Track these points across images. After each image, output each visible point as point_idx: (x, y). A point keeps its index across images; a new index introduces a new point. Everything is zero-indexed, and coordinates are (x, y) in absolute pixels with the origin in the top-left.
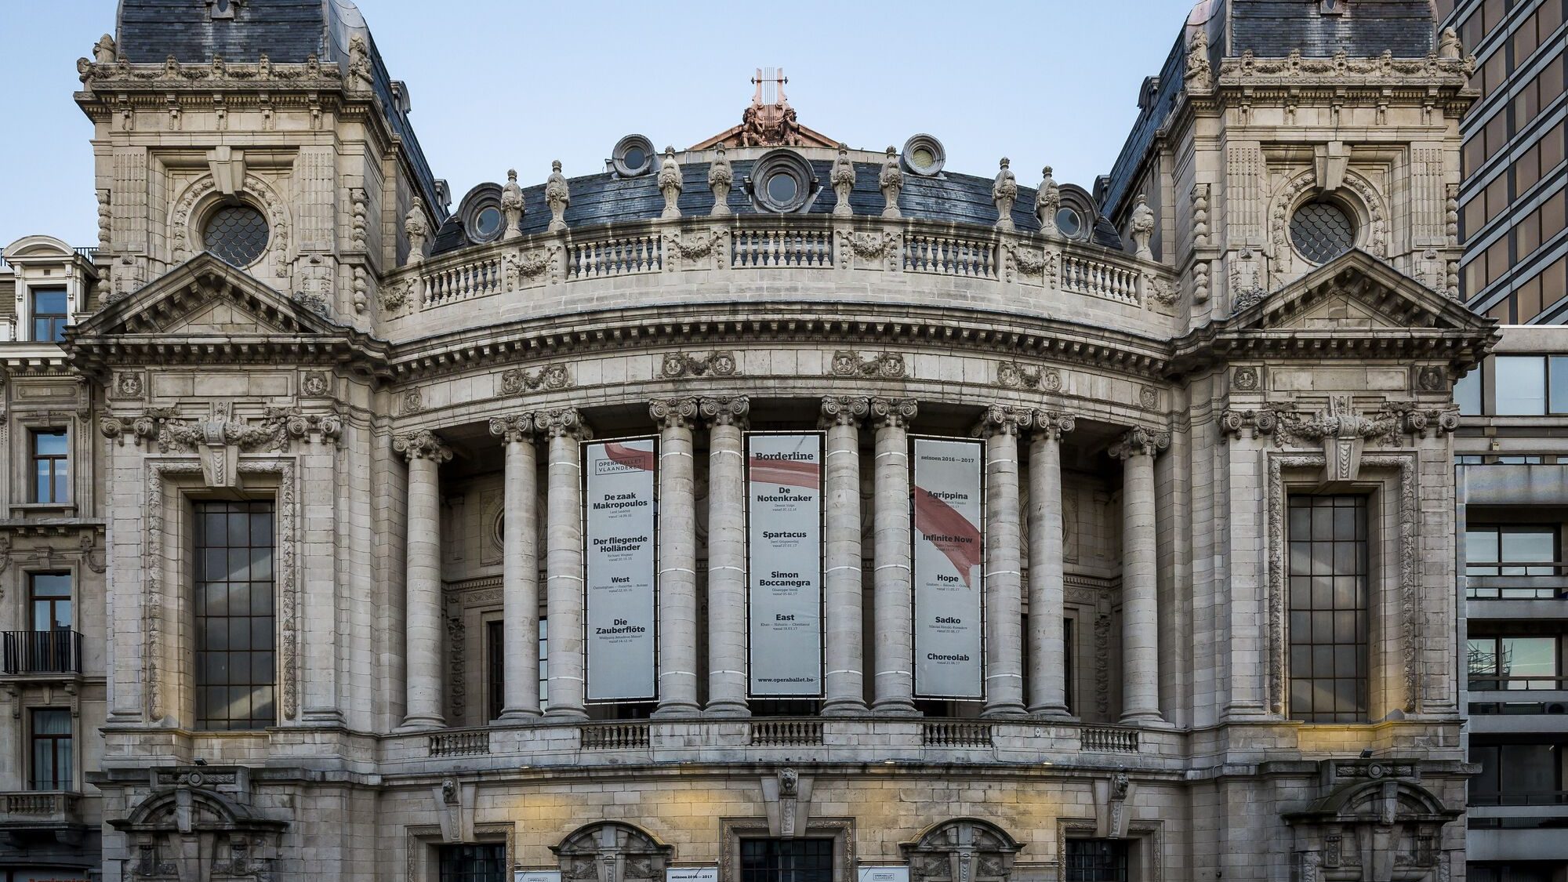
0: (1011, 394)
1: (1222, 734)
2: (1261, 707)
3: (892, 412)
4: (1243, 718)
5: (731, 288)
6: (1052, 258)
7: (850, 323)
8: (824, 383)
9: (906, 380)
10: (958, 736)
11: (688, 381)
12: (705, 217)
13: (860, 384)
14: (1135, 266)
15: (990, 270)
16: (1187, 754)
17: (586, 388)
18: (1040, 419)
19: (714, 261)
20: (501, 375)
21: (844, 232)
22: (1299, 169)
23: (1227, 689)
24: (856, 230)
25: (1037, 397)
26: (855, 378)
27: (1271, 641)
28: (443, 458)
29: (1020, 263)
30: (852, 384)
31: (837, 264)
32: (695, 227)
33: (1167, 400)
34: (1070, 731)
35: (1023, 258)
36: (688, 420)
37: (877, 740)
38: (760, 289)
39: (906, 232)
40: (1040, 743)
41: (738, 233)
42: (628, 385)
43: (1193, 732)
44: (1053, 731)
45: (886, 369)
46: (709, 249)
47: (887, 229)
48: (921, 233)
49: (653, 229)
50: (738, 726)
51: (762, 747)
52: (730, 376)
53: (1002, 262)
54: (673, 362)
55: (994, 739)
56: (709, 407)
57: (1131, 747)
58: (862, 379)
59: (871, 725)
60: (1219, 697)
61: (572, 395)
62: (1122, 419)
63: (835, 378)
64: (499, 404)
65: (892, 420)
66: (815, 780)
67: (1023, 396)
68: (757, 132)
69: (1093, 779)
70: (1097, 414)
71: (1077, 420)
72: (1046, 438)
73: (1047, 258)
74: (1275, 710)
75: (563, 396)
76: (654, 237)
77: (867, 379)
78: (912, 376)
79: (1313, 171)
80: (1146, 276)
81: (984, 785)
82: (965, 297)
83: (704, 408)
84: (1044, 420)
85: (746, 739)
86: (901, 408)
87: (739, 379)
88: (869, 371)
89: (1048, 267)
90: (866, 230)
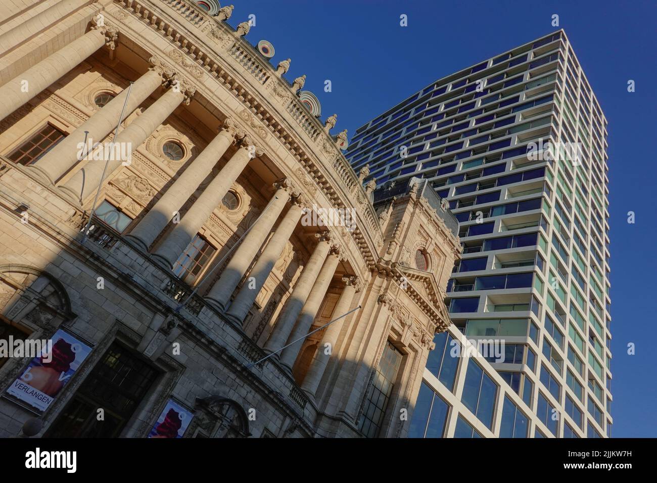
1: (336, 423)
2: (353, 419)
4: (346, 420)
7: (313, 163)
8: (291, 173)
9: (313, 197)
11: (247, 124)
12: (288, 87)
13: (301, 185)
16: (316, 423)
17: (206, 88)
19: (282, 102)
20: (173, 48)
22: (423, 240)
23: (345, 403)
24: (327, 140)
27: (366, 391)
28: (110, 45)
30: (298, 182)
32: (283, 86)
33: (368, 275)
34: (289, 384)
36: (236, 137)
40: (277, 382)
41: (294, 103)
42: (224, 103)
43: (323, 414)
45: (312, 189)
49: (270, 72)
50: (164, 276)
51: (168, 296)
52: (263, 139)
54: (246, 114)
55: (264, 367)
56: (249, 140)
60: (340, 405)
61: (198, 83)
64: (163, 55)
66: (182, 333)
69: (288, 415)
72: (337, 257)
74: (357, 424)
75: (195, 81)
76: (268, 74)
78: (316, 198)
79: (426, 243)
81: (249, 389)
85: (163, 286)
87: (265, 142)
88: (306, 183)
90: (329, 143)
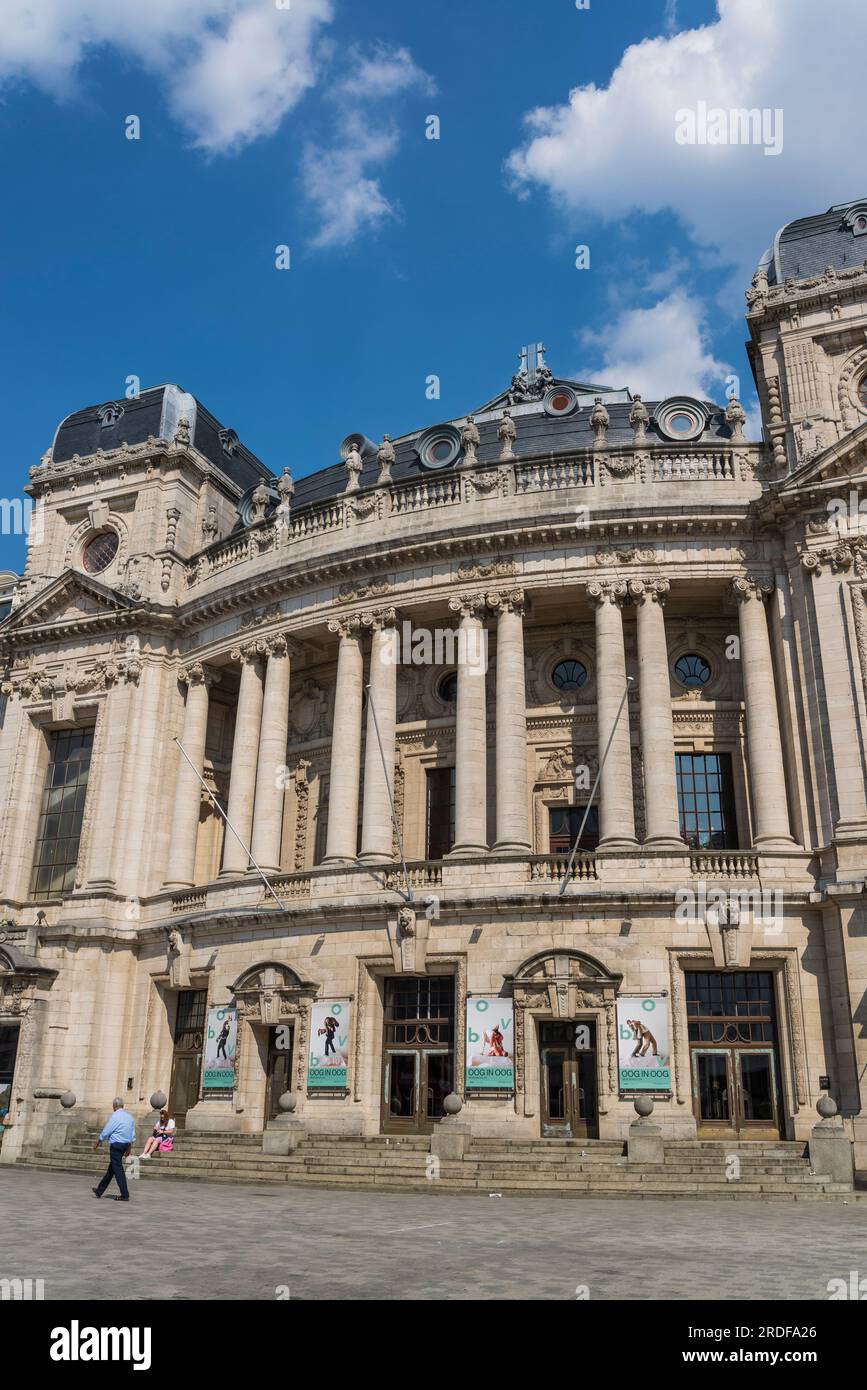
0: (606, 571)
3: (505, 602)
5: (387, 531)
6: (640, 461)
10: (585, 869)
14: (726, 449)
15: (589, 479)
18: (633, 587)
21: (467, 477)
25: (633, 569)
26: (475, 581)
29: (611, 470)
31: (463, 500)
35: (613, 466)
37: (487, 878)
38: (406, 528)
39: (515, 467)
44: (658, 862)
46: (373, 508)
47: (500, 468)
48: (528, 465)
53: (597, 472)
57: (751, 872)
58: (480, 580)
59: (482, 866)
62: (722, 573)
63: (459, 583)
65: (505, 608)
67: (619, 570)
68: (521, 390)
70: (694, 573)
71: (671, 581)
73: (637, 461)
77: (484, 580)
80: (737, 455)
82: (564, 504)
83: (364, 620)
84: (638, 587)
86: (511, 597)
89: (638, 467)
